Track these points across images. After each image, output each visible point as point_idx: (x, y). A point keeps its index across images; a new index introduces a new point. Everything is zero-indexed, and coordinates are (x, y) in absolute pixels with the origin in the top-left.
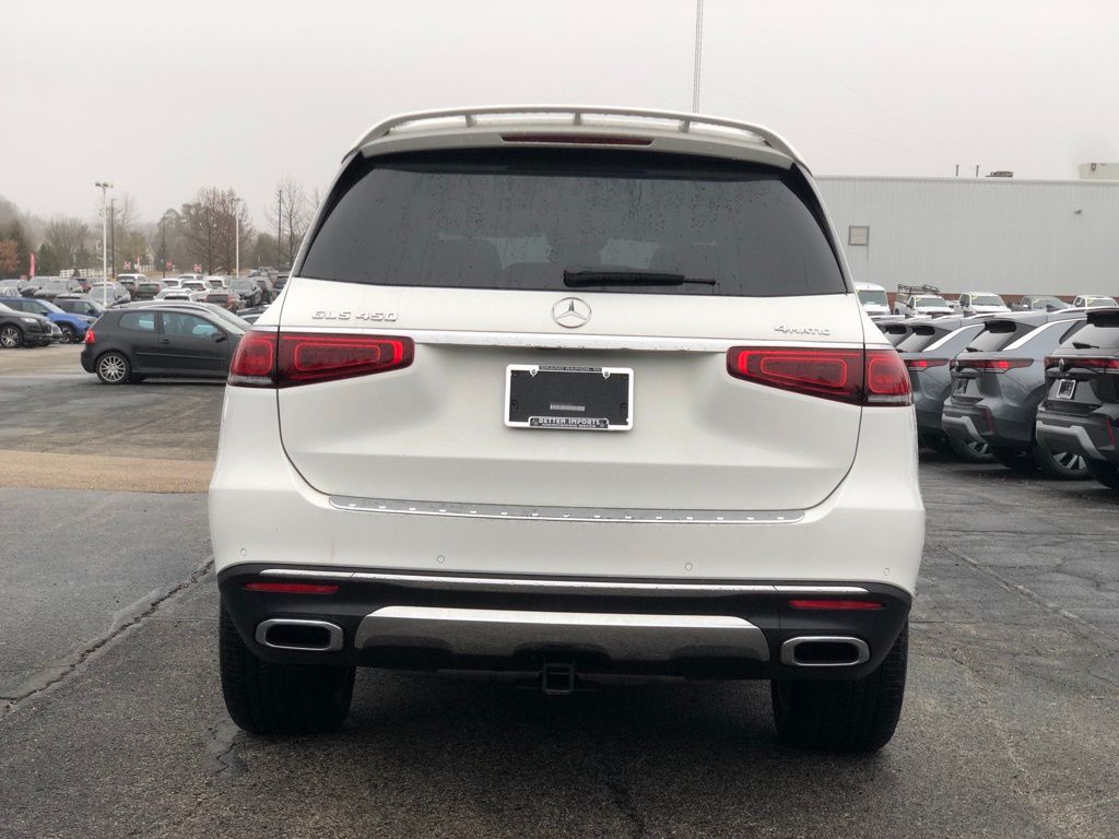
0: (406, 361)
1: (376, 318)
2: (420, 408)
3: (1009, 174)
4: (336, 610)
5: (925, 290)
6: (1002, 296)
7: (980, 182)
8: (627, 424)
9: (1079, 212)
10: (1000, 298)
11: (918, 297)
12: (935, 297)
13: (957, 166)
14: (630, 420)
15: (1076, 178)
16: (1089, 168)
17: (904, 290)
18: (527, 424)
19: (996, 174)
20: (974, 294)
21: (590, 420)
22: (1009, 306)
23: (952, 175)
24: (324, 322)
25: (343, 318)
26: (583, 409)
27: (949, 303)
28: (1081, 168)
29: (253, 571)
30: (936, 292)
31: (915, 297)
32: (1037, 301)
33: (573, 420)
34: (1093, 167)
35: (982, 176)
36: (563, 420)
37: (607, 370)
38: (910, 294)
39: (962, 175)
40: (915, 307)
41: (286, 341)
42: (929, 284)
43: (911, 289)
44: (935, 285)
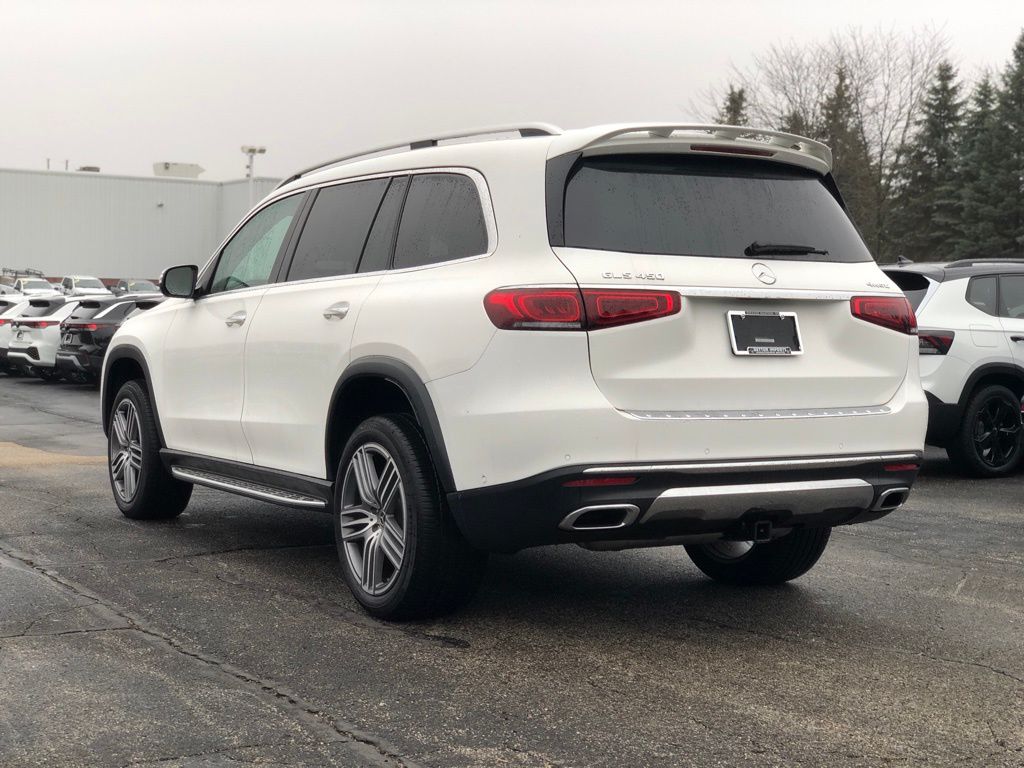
0: (677, 309)
1: (650, 277)
2: (681, 344)
3: (96, 169)
4: (635, 495)
5: (28, 273)
6: (102, 280)
7: (71, 175)
8: (799, 350)
9: (161, 206)
10: (100, 282)
11: (24, 280)
12: (41, 280)
13: (48, 160)
14: (802, 346)
15: (151, 174)
16: (163, 167)
17: (9, 274)
18: (747, 353)
19: (84, 169)
20: (76, 278)
21: (781, 349)
22: (109, 288)
23: (43, 167)
24: (612, 280)
25: (627, 277)
26: (773, 341)
27: (53, 286)
28: (156, 166)
29: (576, 471)
30: (40, 276)
31: (21, 280)
32: (133, 284)
33: (772, 349)
34: (167, 166)
35: (72, 169)
36: (767, 348)
37: (783, 314)
38: (16, 278)
39: (52, 169)
40: (22, 289)
41: (589, 295)
42: (33, 267)
43: (16, 273)
44: (38, 269)
